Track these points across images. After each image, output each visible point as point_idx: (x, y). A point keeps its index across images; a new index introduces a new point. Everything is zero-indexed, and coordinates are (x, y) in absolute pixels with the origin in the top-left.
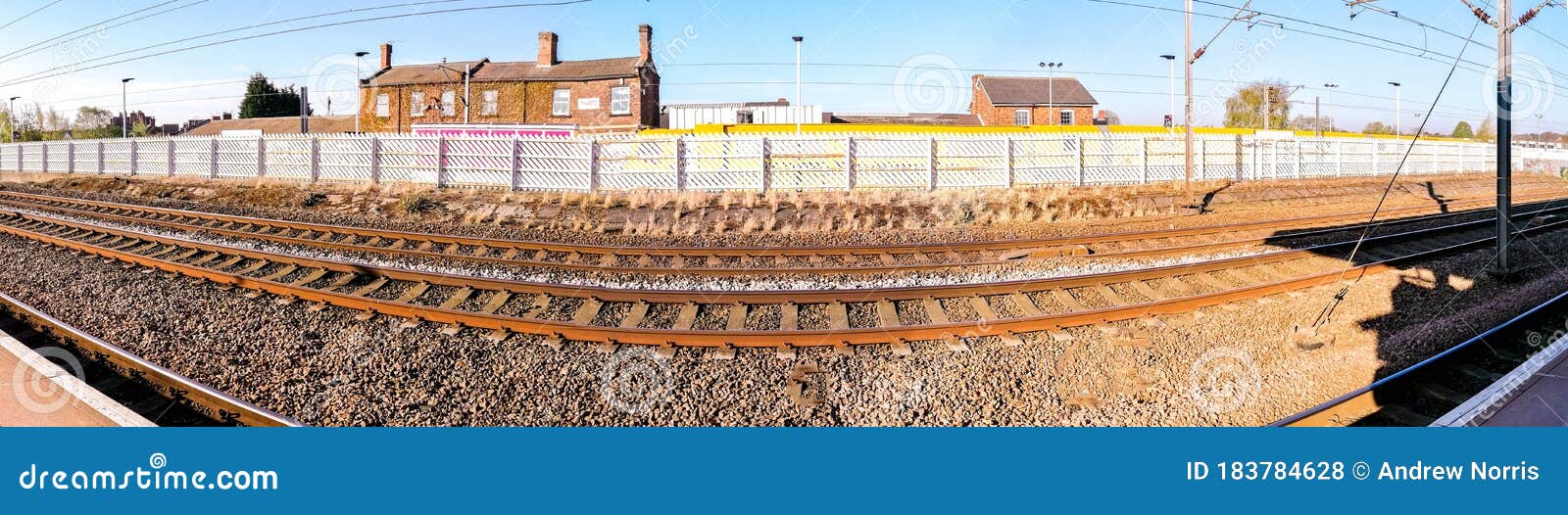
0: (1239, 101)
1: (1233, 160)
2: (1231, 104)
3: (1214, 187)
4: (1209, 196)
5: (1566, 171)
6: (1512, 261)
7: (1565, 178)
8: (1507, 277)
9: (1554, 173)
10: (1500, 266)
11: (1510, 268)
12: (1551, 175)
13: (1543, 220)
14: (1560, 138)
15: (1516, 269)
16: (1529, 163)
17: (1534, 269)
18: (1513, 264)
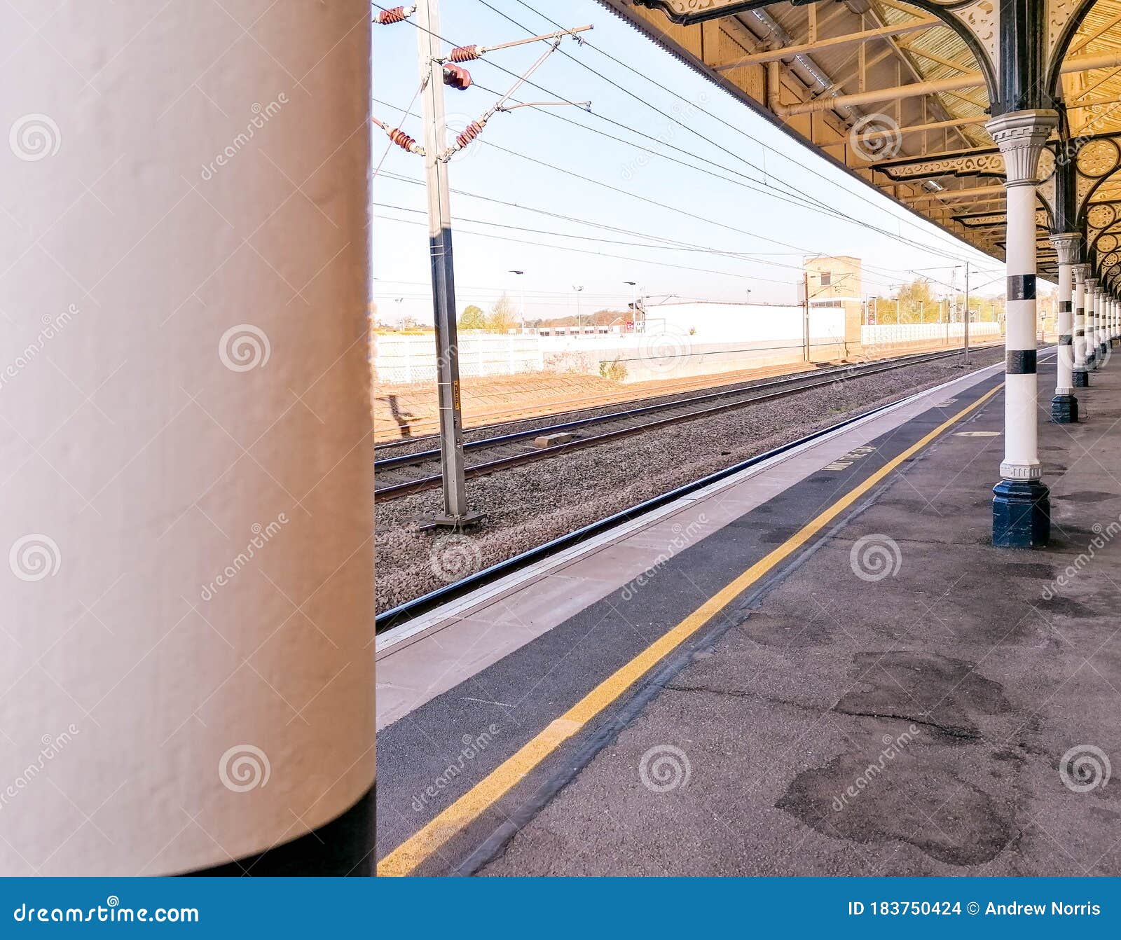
5: (609, 366)
6: (473, 504)
7: (608, 377)
8: (458, 527)
9: (589, 371)
10: (448, 512)
11: (464, 514)
12: (585, 373)
13: (547, 441)
14: (620, 318)
15: (472, 515)
16: (552, 358)
17: (507, 514)
18: (475, 507)
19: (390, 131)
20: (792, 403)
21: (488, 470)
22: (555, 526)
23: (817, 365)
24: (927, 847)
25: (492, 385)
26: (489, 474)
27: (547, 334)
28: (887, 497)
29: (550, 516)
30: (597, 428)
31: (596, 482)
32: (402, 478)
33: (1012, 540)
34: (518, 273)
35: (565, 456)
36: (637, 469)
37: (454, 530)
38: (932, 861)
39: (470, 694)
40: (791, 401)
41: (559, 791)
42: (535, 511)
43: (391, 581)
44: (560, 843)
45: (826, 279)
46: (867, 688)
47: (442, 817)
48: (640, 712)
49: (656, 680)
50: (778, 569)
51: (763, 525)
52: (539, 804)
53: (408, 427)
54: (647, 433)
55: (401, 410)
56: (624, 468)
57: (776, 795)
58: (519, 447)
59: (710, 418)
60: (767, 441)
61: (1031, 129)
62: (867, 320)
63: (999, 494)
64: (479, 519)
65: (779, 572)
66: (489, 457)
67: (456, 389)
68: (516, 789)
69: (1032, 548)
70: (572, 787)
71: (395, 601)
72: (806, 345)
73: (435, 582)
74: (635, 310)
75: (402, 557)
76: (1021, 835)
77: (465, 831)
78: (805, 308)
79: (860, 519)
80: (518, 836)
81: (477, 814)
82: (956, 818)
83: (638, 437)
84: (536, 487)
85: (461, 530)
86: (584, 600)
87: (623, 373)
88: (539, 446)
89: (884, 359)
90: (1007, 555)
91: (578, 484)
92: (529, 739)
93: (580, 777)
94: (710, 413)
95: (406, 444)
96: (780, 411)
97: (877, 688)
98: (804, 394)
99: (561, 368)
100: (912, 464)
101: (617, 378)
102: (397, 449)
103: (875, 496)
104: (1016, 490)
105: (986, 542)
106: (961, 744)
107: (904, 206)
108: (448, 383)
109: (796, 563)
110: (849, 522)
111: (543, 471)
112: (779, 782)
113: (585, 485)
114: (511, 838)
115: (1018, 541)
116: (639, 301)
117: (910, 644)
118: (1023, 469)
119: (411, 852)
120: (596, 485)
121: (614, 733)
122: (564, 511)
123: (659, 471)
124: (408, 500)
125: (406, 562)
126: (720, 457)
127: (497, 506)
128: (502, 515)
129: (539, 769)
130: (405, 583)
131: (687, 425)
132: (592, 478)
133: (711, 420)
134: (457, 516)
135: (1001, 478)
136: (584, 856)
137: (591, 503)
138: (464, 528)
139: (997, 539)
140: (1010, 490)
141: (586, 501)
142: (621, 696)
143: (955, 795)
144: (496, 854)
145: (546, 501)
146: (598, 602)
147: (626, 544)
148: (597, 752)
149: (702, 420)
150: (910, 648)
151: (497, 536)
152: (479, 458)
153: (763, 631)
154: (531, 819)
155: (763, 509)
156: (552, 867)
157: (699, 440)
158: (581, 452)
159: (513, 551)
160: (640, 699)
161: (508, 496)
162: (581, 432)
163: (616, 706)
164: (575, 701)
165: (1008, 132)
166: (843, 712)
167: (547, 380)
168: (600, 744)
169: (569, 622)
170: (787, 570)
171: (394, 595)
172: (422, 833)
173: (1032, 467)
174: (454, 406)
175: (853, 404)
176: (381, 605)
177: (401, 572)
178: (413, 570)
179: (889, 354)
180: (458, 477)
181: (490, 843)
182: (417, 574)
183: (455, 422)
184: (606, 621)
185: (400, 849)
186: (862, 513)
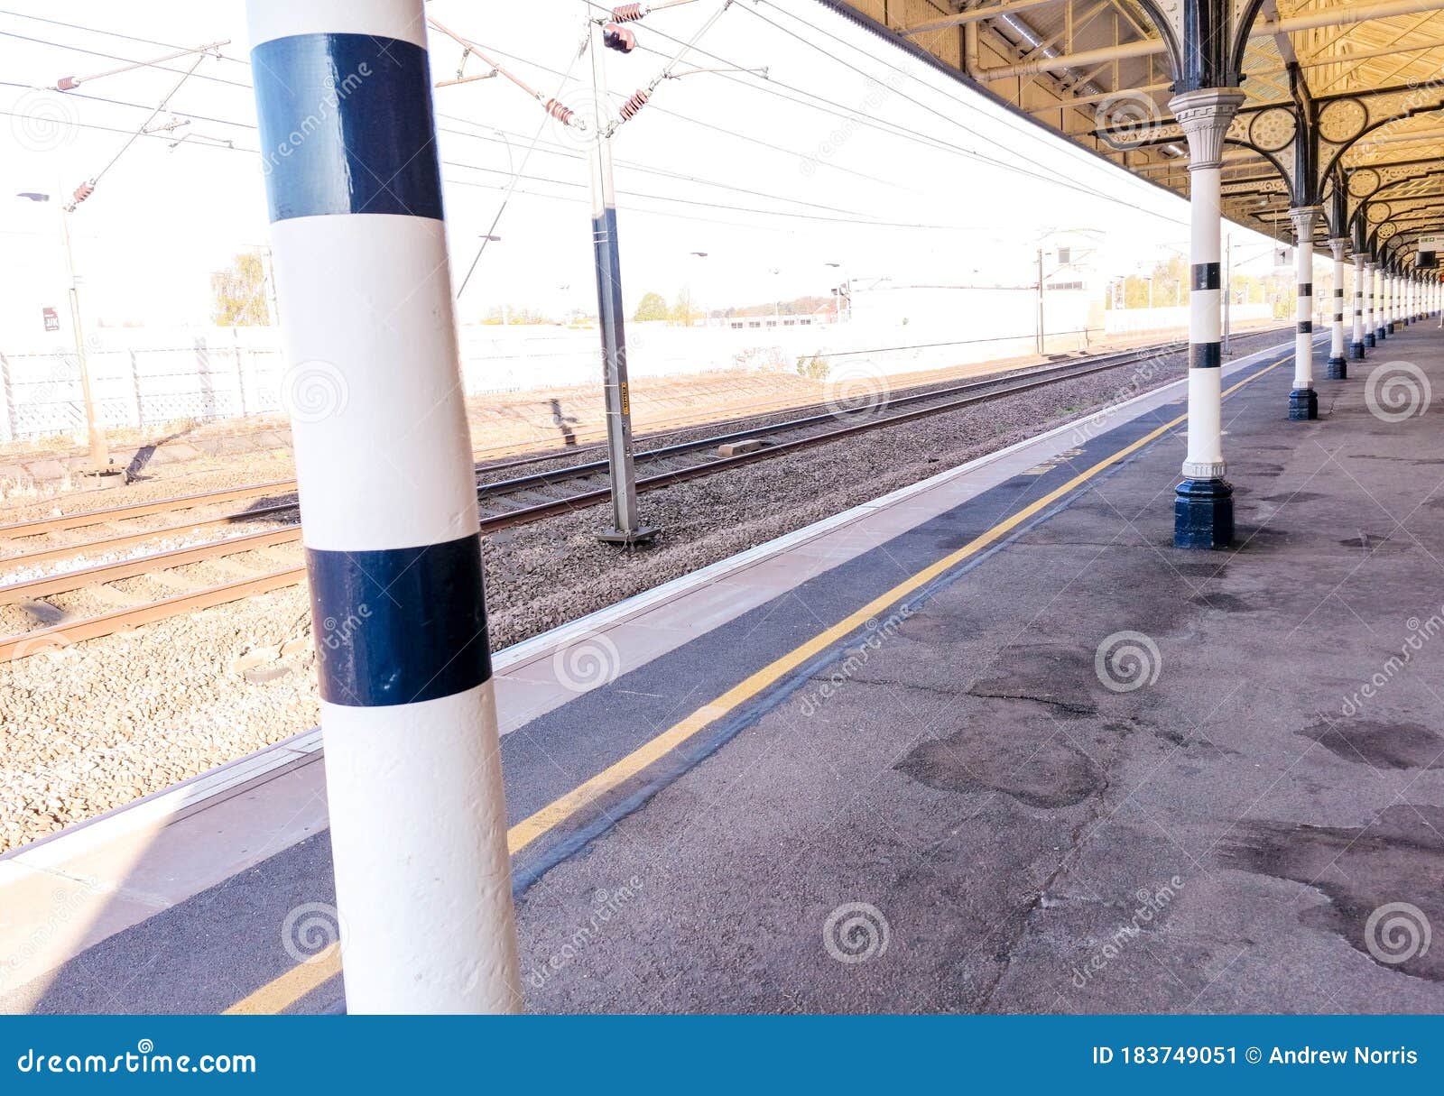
0: (237, 277)
1: (195, 383)
2: (223, 282)
3: (160, 433)
4: (148, 450)
5: (808, 362)
6: (646, 519)
7: (807, 376)
8: (629, 544)
9: (785, 368)
10: (618, 527)
11: (636, 530)
12: (780, 371)
13: (732, 450)
14: (825, 305)
15: (644, 530)
16: (742, 354)
17: (684, 529)
18: (648, 522)
19: (545, 101)
20: (1016, 402)
21: (664, 482)
22: (736, 541)
23: (1050, 359)
24: (1021, 795)
25: (670, 388)
26: (666, 487)
27: (740, 325)
28: (1083, 501)
29: (731, 530)
30: (791, 435)
31: (784, 494)
32: (569, 492)
33: (1194, 541)
34: (701, 255)
35: (750, 466)
36: (832, 479)
37: (625, 546)
38: (1021, 805)
39: (624, 688)
40: (1015, 400)
41: (700, 761)
42: (713, 526)
43: (555, 600)
44: (695, 799)
45: (1064, 256)
46: (1003, 674)
47: (591, 782)
48: (787, 699)
49: (804, 673)
50: (948, 573)
51: (944, 532)
52: (679, 772)
53: (573, 436)
54: (846, 439)
55: (565, 414)
56: (817, 478)
57: (896, 759)
58: (701, 456)
59: (919, 421)
60: (982, 446)
61: (1214, 108)
62: (1114, 303)
63: (1181, 494)
64: (652, 535)
65: (948, 575)
66: (666, 468)
67: (624, 393)
68: (661, 760)
69: (1212, 549)
70: (713, 759)
71: (560, 620)
72: (1040, 336)
73: (603, 601)
74: (839, 296)
75: (568, 575)
76: (1107, 786)
77: (612, 792)
78: (1039, 290)
79: (1048, 523)
80: (659, 794)
81: (623, 780)
82: (1053, 774)
83: (835, 444)
84: (717, 500)
85: (632, 548)
86: (744, 606)
87: (824, 370)
88: (723, 455)
89: (1131, 350)
90: (1186, 556)
91: (764, 497)
92: (677, 723)
93: (720, 751)
94: (919, 416)
95: (573, 454)
96: (1001, 411)
97: (1013, 675)
98: (1031, 392)
99: (752, 366)
100: (1120, 467)
101: (818, 377)
102: (563, 460)
103: (1069, 500)
104: (1198, 489)
105: (1170, 545)
106: (1076, 718)
107: (1136, 174)
108: (615, 385)
109: (967, 568)
110: (1034, 528)
111: (725, 483)
112: (902, 750)
113: (772, 497)
114: (653, 796)
115: (1199, 542)
116: (844, 286)
117: (1058, 637)
118: (1205, 467)
119: (561, 807)
120: (785, 497)
121: (758, 716)
122: (747, 525)
123: (856, 482)
124: (574, 515)
125: (573, 581)
126: (927, 465)
127: (673, 521)
128: (678, 530)
129: (684, 745)
130: (570, 602)
131: (891, 429)
132: (780, 489)
133: (921, 424)
134: (628, 531)
135: (1182, 477)
136: (716, 808)
137: (777, 516)
138: (636, 544)
139: (1179, 539)
140: (1192, 489)
141: (772, 514)
142: (769, 687)
143: (1058, 757)
144: (638, 808)
145: (728, 515)
146: (759, 608)
147: (798, 552)
148: (739, 731)
149: (910, 423)
150: (1057, 641)
151: (671, 552)
152: (655, 469)
153: (918, 629)
154: (672, 782)
155: (948, 516)
156: (686, 816)
157: (906, 446)
158: (769, 461)
159: (689, 568)
160: (786, 689)
161: (685, 510)
162: (772, 439)
163: (764, 695)
164: (725, 691)
165: (1190, 112)
166: (975, 695)
167: (736, 379)
168: (743, 725)
169: (729, 625)
170: (957, 574)
171: (559, 614)
172: (574, 794)
173: (1215, 466)
174: (622, 410)
175: (1088, 403)
176: (545, 623)
177: (566, 591)
178: (579, 588)
179: (1137, 343)
180: (628, 489)
181: (634, 801)
182: (584, 593)
183: (624, 429)
184: (766, 622)
185: (553, 805)
186: (1051, 518)
